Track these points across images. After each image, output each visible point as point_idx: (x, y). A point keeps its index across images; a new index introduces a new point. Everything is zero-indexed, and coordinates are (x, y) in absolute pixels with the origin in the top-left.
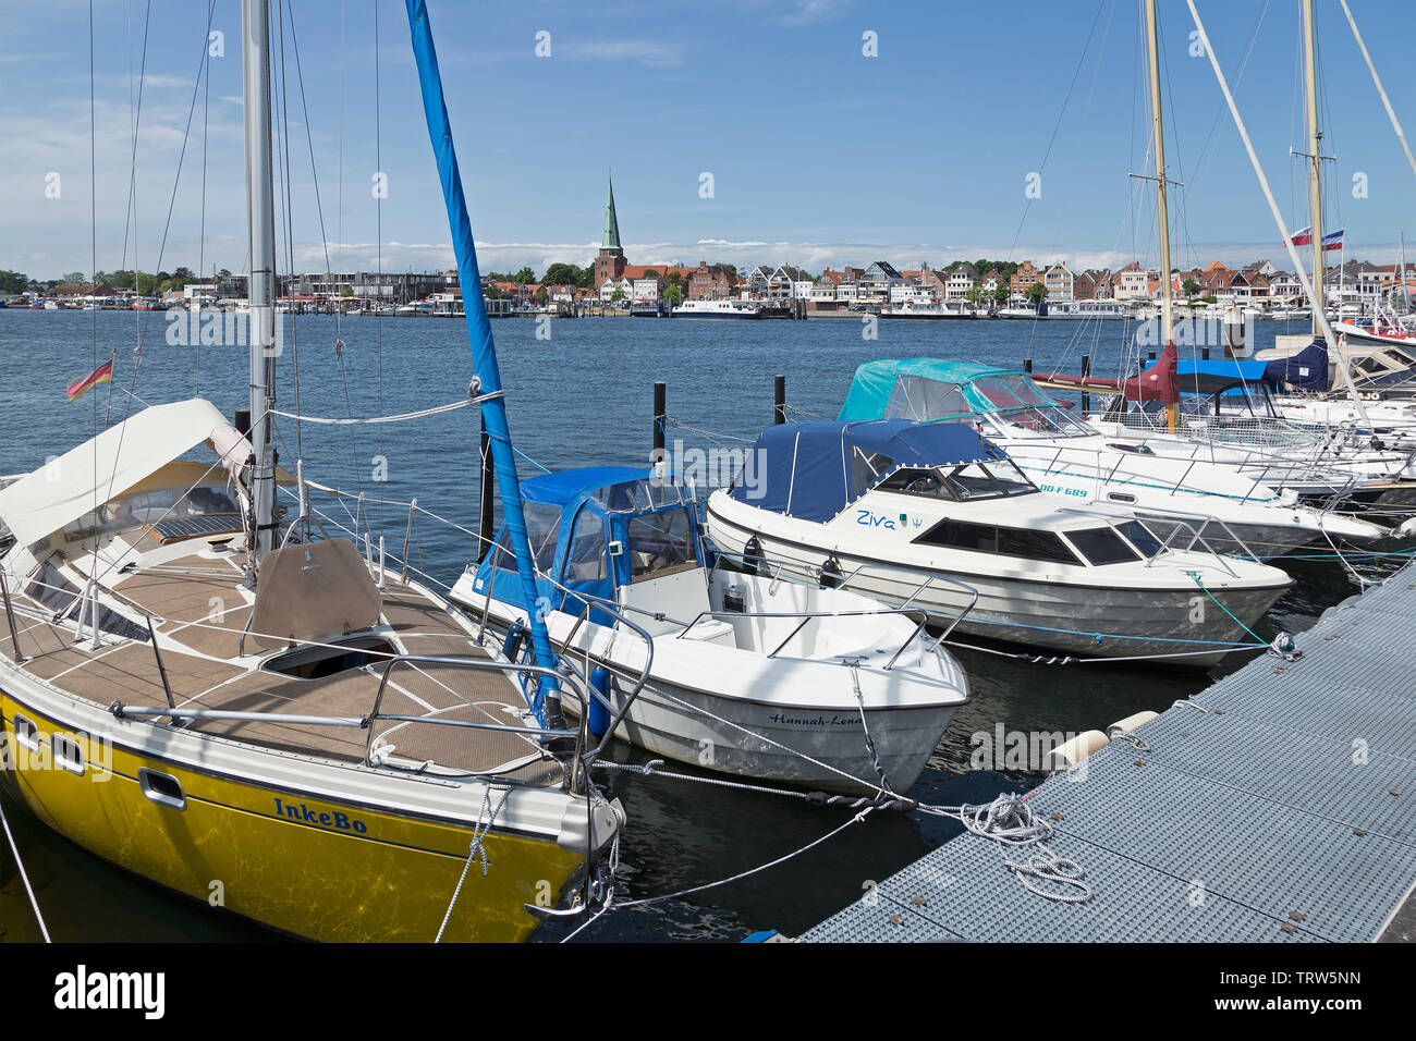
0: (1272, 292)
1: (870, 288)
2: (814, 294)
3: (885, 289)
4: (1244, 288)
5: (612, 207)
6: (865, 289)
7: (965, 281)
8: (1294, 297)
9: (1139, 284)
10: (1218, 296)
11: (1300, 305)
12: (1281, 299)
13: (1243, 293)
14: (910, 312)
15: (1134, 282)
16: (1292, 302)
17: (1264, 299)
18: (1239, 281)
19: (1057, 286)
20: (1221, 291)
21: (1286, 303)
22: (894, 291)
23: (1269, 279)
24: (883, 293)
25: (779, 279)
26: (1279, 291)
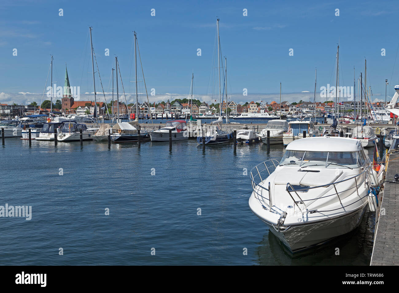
0: (290, 110)
1: (175, 110)
2: (156, 112)
3: (180, 110)
4: (283, 109)
5: (67, 79)
6: (173, 110)
7: (205, 107)
8: (296, 112)
9: (255, 108)
10: (277, 111)
11: (297, 114)
12: (292, 112)
13: (283, 110)
14: (205, 117)
15: (253, 107)
16: (295, 113)
17: (288, 112)
18: (282, 107)
19: (232, 109)
20: (279, 110)
21: (294, 113)
22: (183, 110)
23: (289, 106)
24: (179, 111)
25: (144, 106)
26: (292, 110)
